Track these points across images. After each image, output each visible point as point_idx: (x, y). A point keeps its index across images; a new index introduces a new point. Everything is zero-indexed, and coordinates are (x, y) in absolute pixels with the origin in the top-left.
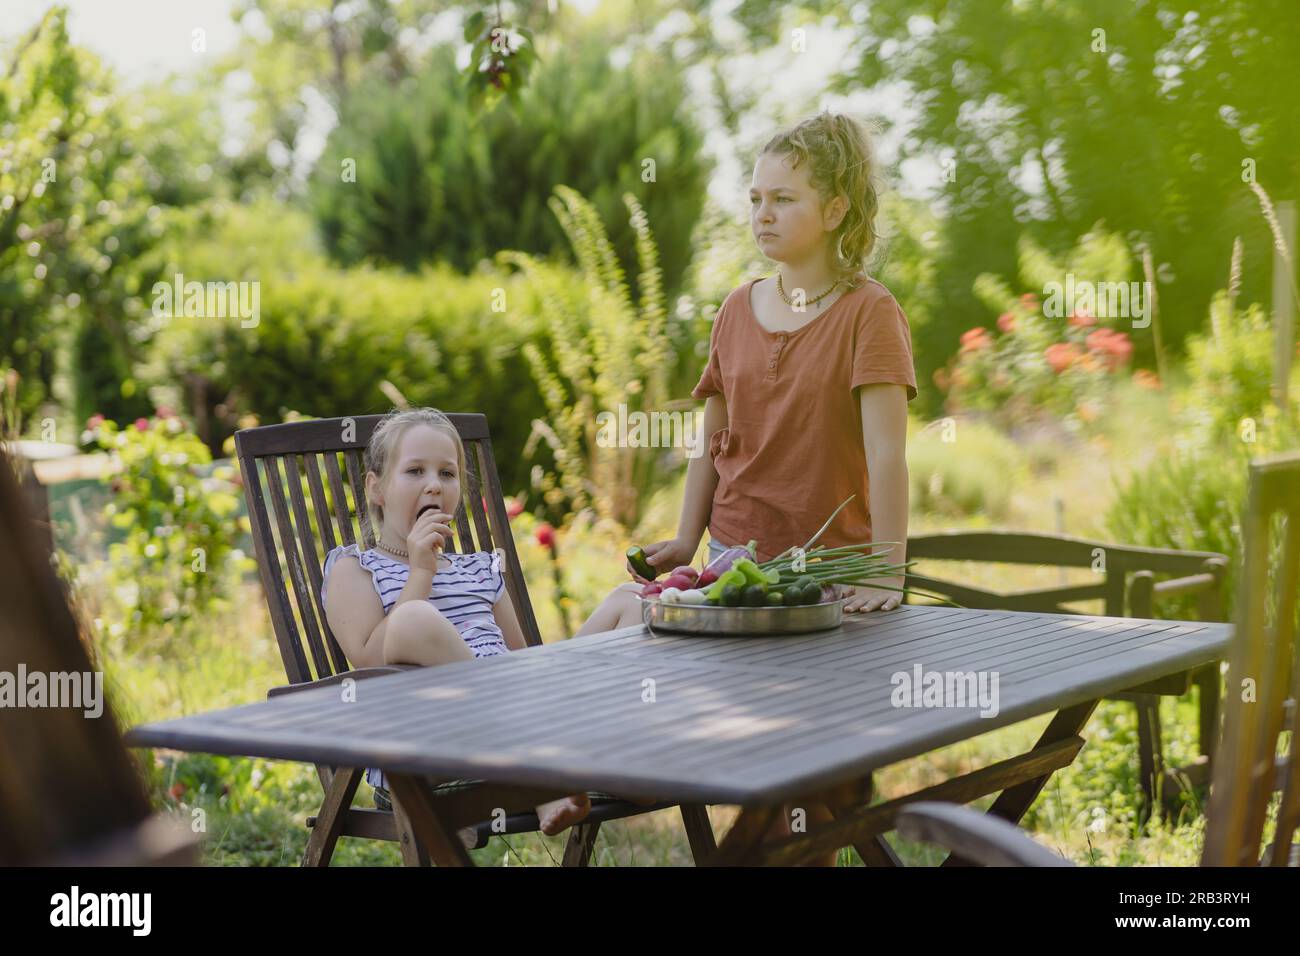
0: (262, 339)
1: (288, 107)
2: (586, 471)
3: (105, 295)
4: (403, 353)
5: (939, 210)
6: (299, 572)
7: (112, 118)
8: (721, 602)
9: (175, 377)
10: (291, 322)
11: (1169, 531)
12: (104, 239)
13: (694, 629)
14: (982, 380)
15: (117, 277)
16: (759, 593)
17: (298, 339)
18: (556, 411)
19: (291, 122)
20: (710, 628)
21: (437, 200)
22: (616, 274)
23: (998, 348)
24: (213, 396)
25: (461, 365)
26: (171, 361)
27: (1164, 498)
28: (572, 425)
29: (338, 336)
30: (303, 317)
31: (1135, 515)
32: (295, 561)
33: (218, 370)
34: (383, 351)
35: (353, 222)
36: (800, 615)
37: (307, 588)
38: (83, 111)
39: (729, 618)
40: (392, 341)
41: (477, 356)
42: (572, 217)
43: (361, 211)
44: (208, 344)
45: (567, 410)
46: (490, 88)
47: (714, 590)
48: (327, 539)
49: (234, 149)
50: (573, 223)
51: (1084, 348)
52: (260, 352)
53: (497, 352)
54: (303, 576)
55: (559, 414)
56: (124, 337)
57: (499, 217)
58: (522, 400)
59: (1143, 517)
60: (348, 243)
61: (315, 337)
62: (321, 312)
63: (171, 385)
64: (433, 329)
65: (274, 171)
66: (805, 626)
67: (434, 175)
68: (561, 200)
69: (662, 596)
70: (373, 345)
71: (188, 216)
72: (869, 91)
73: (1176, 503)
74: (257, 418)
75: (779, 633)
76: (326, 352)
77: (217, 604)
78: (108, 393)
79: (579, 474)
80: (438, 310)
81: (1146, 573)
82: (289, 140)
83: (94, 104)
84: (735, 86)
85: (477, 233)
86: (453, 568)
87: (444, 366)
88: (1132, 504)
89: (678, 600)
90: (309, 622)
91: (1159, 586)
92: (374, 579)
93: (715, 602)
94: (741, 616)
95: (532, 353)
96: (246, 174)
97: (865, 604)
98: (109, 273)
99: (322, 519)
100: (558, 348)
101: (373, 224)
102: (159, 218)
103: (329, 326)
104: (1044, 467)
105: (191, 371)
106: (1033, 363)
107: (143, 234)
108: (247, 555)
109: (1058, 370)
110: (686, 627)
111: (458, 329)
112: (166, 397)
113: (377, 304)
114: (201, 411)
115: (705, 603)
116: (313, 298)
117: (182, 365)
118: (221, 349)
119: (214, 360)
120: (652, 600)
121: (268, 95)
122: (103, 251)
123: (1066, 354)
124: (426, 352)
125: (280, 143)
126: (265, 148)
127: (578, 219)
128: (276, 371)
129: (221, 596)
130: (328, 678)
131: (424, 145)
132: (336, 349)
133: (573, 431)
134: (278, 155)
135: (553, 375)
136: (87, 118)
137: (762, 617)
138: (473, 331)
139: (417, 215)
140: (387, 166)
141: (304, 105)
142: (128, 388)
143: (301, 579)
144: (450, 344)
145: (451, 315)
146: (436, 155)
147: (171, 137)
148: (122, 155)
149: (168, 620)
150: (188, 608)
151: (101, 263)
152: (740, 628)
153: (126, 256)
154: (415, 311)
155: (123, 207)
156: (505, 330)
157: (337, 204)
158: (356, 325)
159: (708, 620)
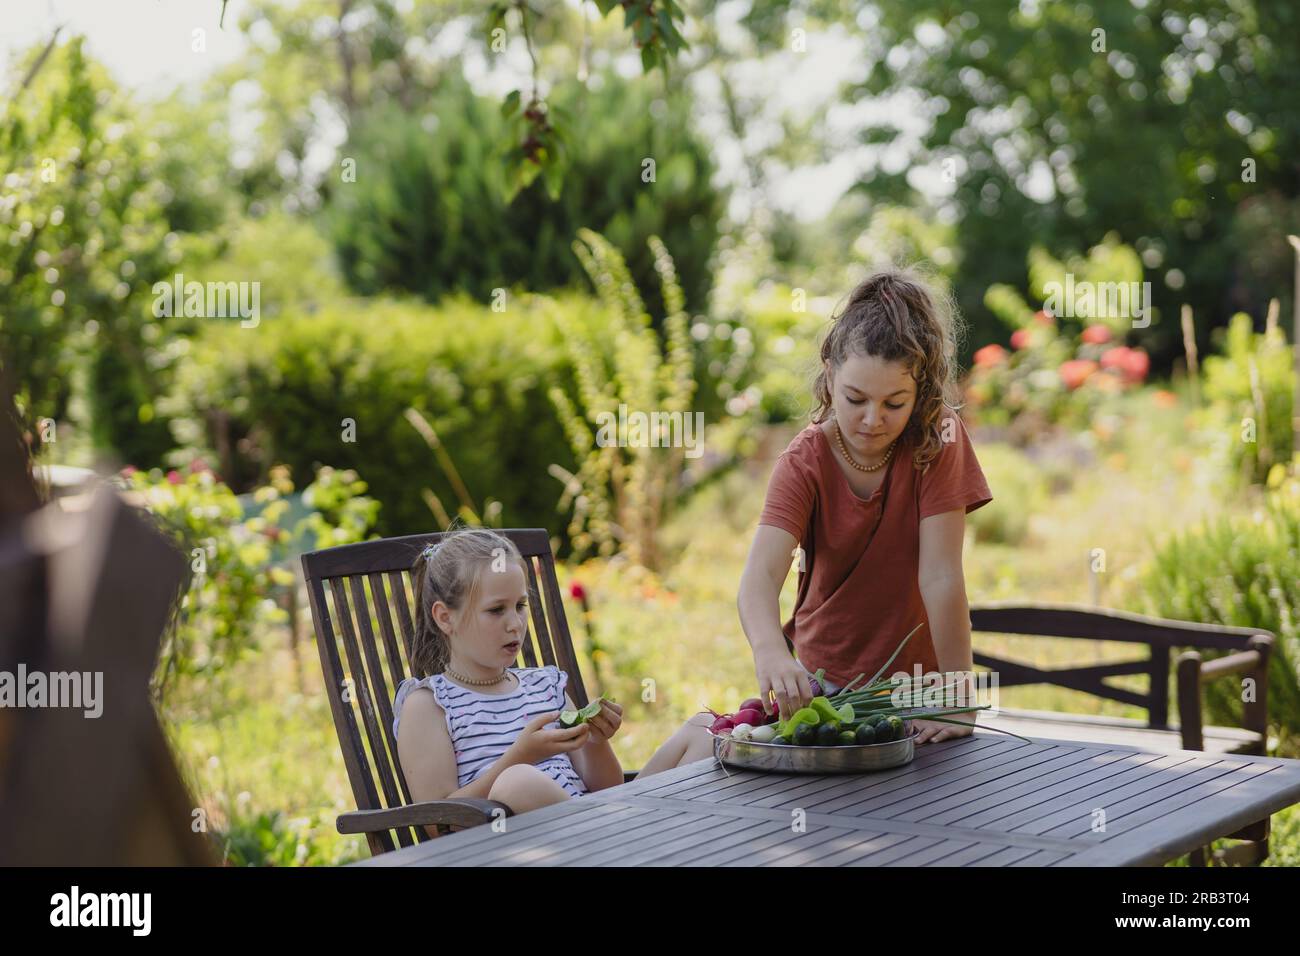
0: (285, 375)
1: (297, 116)
2: (614, 516)
3: (123, 322)
4: (424, 387)
5: (948, 217)
6: (366, 695)
7: (130, 147)
8: (794, 740)
9: (197, 411)
10: (313, 358)
11: (1207, 595)
12: (120, 265)
13: (766, 766)
14: (996, 398)
15: (133, 305)
16: (831, 732)
17: (320, 374)
18: (584, 456)
19: (299, 133)
20: (783, 767)
21: (453, 224)
22: (643, 319)
23: (1013, 367)
24: (236, 430)
25: (483, 398)
26: (193, 396)
27: (1202, 561)
28: (598, 470)
29: (361, 372)
30: (326, 352)
31: (1173, 577)
32: (362, 684)
33: (241, 406)
34: (406, 386)
35: (370, 250)
36: (872, 753)
37: (374, 711)
38: (100, 138)
39: (800, 757)
40: (414, 376)
41: (498, 388)
42: (598, 262)
43: (377, 238)
44: (231, 380)
45: (593, 454)
46: (527, 162)
47: (787, 727)
48: (393, 660)
49: (243, 160)
50: (599, 268)
51: (1100, 365)
52: (284, 388)
53: (518, 384)
54: (371, 700)
55: (585, 460)
56: (142, 364)
57: (515, 246)
58: (543, 432)
59: (1181, 581)
60: (366, 270)
61: (338, 373)
62: (342, 348)
63: (194, 418)
64: (453, 361)
65: (282, 181)
66: (877, 764)
67: (451, 201)
68: (586, 244)
69: (734, 732)
70: (396, 379)
71: (204, 243)
72: (877, 99)
73: (1215, 568)
74: (288, 469)
75: (852, 772)
76: (349, 388)
77: (248, 654)
78: (125, 415)
79: (607, 519)
80: (459, 342)
81: (1191, 654)
82: (298, 152)
83: (111, 131)
84: (743, 90)
85: (492, 260)
86: (520, 690)
87: (466, 400)
88: (1171, 567)
89: (750, 737)
90: (376, 745)
91: (1207, 667)
92: (448, 717)
93: (788, 741)
94: (813, 754)
95: (557, 395)
96: (256, 186)
97: (934, 735)
98: (127, 299)
99: (388, 640)
100: (585, 393)
101: (390, 251)
102: (177, 245)
103: (351, 362)
104: (1060, 485)
105: (213, 406)
106: (1048, 379)
107: (160, 262)
108: (279, 606)
109: (1072, 387)
110: (757, 764)
111: (478, 363)
112: (186, 430)
113: (398, 337)
114: (223, 444)
115: (779, 742)
116: (335, 333)
117: (204, 399)
118: (244, 384)
119: (235, 396)
120: (723, 736)
121: (276, 105)
122: (121, 279)
123: (1080, 369)
124: (448, 385)
125: (289, 152)
126: (274, 159)
127: (603, 264)
128: (301, 408)
129: (254, 646)
130: (398, 808)
131: (440, 170)
132: (359, 385)
133: (601, 477)
134: (286, 165)
135: (580, 419)
136: (104, 146)
137: (835, 756)
138: (494, 363)
139: (434, 241)
140: (403, 193)
141: (313, 116)
142: (146, 413)
143: (368, 703)
144: (472, 376)
145: (472, 348)
146: (452, 183)
147: (185, 152)
148: (138, 182)
149: (200, 670)
150: (219, 658)
151: (119, 291)
152: (813, 766)
153: (143, 282)
154: (436, 344)
155: (140, 233)
156: (527, 361)
157: (354, 230)
158: (379, 358)
159: (781, 757)
